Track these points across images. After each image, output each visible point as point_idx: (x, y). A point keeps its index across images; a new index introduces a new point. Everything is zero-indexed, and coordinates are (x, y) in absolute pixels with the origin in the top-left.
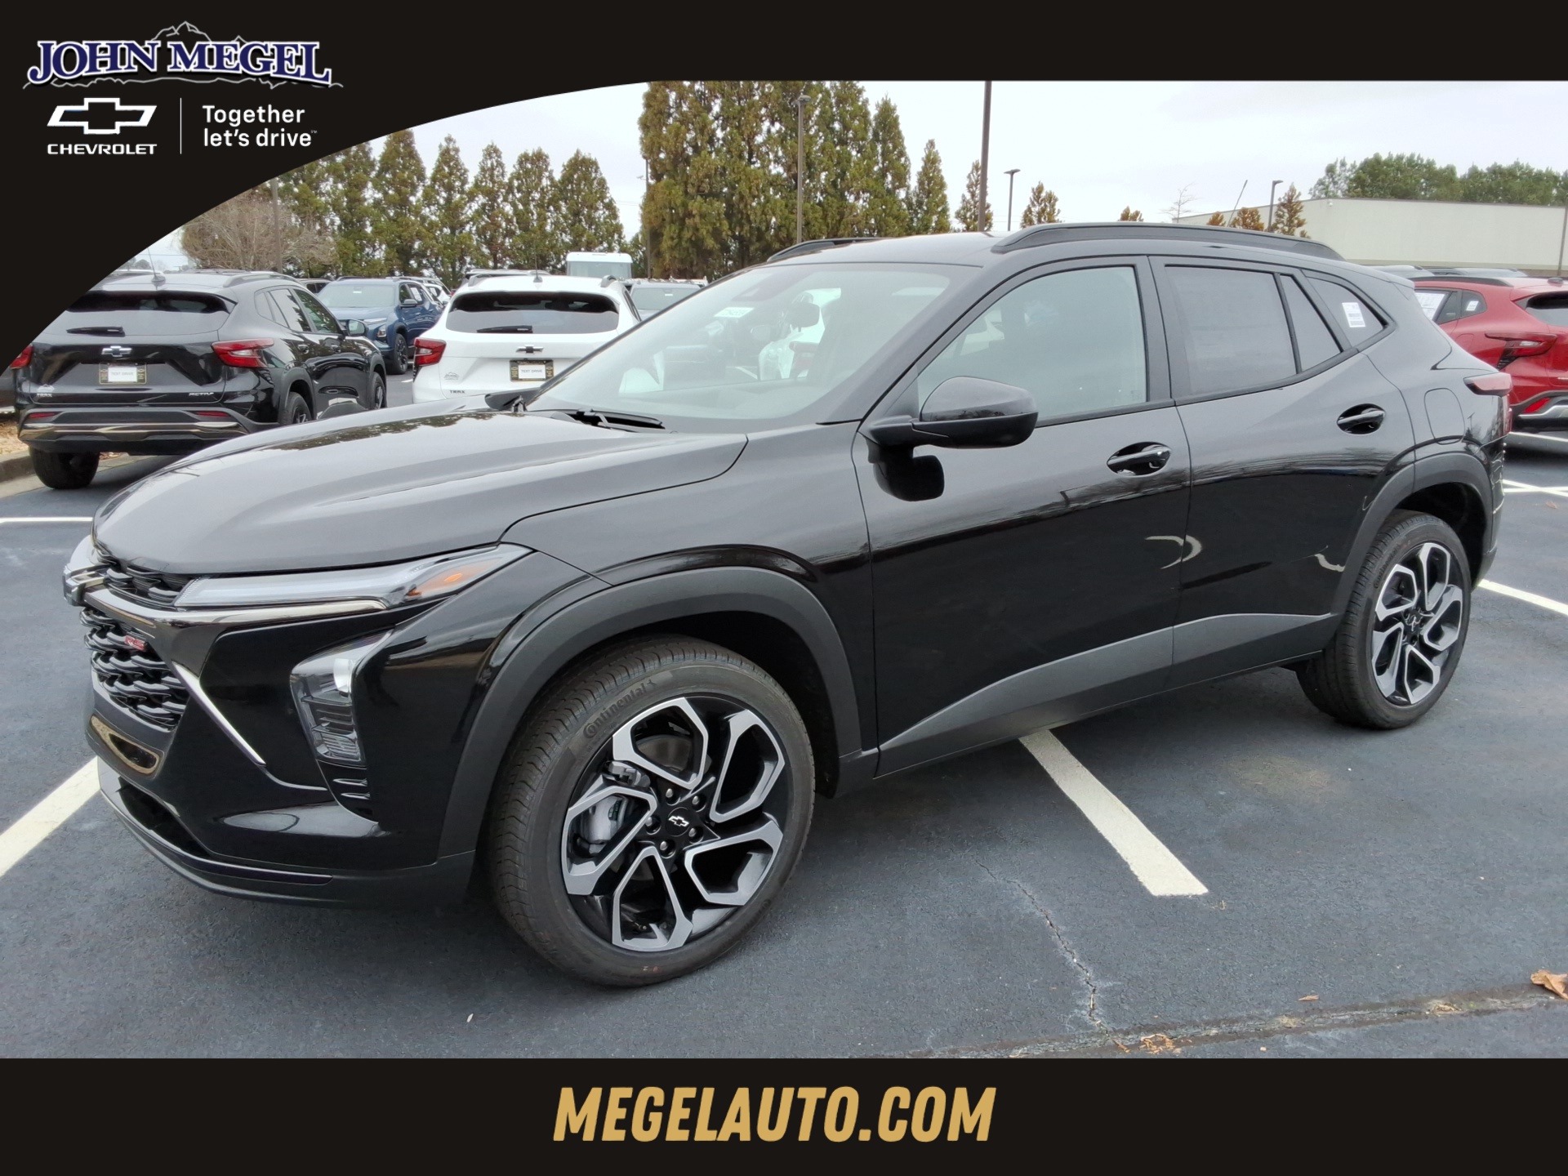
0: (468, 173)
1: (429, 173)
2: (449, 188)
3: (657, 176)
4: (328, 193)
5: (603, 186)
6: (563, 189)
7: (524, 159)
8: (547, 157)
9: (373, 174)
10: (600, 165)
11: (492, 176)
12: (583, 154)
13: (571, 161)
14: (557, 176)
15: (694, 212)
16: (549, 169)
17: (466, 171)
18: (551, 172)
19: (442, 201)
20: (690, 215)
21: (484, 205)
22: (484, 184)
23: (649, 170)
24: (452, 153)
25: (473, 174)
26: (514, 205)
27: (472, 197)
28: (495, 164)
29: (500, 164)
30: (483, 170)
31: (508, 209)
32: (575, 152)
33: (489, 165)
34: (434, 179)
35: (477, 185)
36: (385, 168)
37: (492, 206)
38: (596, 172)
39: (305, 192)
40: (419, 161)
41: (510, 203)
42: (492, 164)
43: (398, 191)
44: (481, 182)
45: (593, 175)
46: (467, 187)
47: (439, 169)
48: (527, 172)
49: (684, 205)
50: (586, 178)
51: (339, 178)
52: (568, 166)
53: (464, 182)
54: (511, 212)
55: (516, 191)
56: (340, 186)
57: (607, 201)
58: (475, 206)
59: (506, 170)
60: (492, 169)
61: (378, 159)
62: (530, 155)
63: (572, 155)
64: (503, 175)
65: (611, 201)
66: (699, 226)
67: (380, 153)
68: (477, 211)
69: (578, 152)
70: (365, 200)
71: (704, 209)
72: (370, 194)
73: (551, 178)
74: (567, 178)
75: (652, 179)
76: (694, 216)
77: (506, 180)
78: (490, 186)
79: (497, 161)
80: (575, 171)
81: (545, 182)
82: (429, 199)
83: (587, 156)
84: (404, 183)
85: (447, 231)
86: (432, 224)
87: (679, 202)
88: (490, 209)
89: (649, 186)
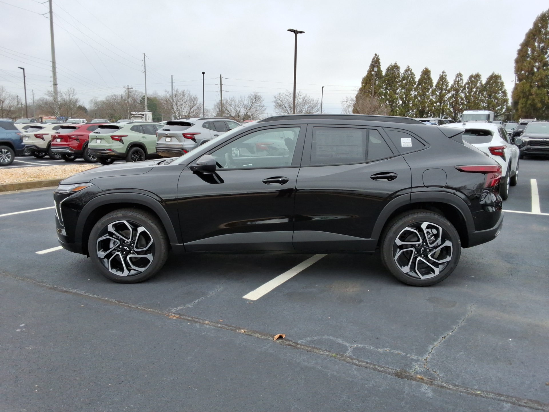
0: (449, 83)
1: (435, 84)
2: (442, 89)
3: (520, 80)
4: (398, 94)
5: (502, 85)
6: (484, 88)
7: (472, 76)
8: (481, 75)
9: (415, 86)
10: (502, 77)
11: (458, 84)
12: (495, 73)
13: (490, 76)
14: (484, 82)
15: (533, 93)
16: (481, 80)
17: (448, 83)
18: (481, 81)
19: (438, 94)
20: (531, 95)
21: (453, 95)
22: (454, 87)
23: (517, 78)
24: (444, 77)
26: (465, 94)
27: (449, 91)
28: (460, 79)
29: (462, 79)
30: (455, 82)
31: (463, 95)
32: (492, 73)
33: (457, 80)
34: (436, 86)
35: (452, 87)
36: (419, 84)
37: (456, 95)
38: (500, 79)
39: (391, 93)
40: (431, 81)
41: (464, 93)
42: (459, 80)
43: (422, 91)
44: (454, 86)
45: (499, 81)
46: (448, 88)
47: (438, 83)
48: (472, 82)
49: (529, 91)
50: (496, 82)
51: (403, 88)
52: (489, 78)
53: (447, 86)
54: (463, 97)
55: (467, 88)
56: (403, 90)
57: (503, 90)
58: (450, 95)
59: (463, 81)
60: (458, 81)
61: (417, 81)
62: (474, 75)
64: (462, 83)
65: (505, 90)
66: (535, 98)
67: (418, 79)
68: (450, 97)
69: (493, 73)
70: (411, 95)
71: (538, 92)
72: (413, 93)
73: (481, 83)
74: (488, 83)
75: (518, 81)
76: (533, 95)
77: (463, 85)
78: (456, 88)
79: (460, 78)
80: (491, 80)
81: (478, 85)
82: (433, 93)
83: (497, 74)
84: (425, 88)
85: (438, 104)
86: (434, 102)
87: (527, 89)
88: (456, 96)
89: (516, 84)
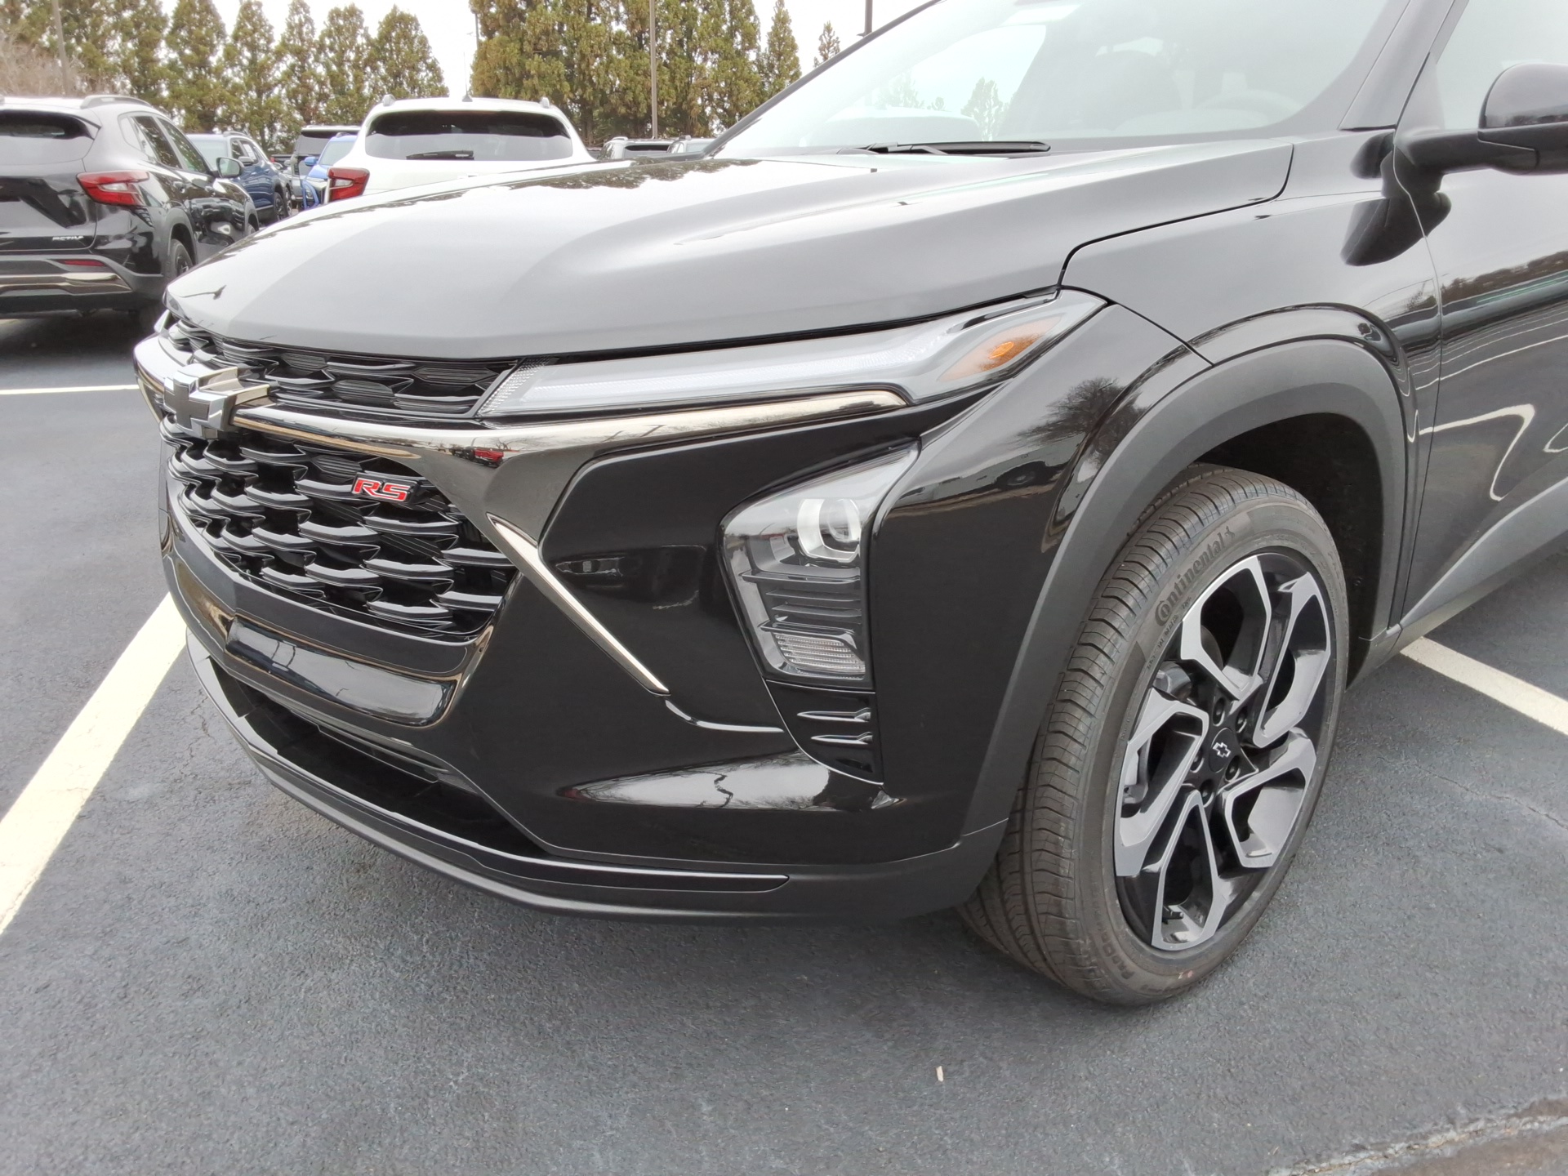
0: (273, 30)
1: (230, 29)
2: (253, 47)
3: (489, 33)
4: (117, 53)
5: (425, 45)
6: (378, 48)
7: (335, 15)
8: (361, 12)
9: (166, 32)
10: (420, 22)
11: (300, 33)
12: (401, 10)
13: (387, 17)
14: (374, 34)
15: (533, 72)
16: (364, 25)
17: (271, 27)
18: (366, 29)
19: (245, 62)
20: (529, 76)
21: (292, 67)
22: (291, 42)
23: (480, 26)
24: (254, 8)
25: (279, 32)
26: (327, 66)
27: (279, 55)
28: (303, 20)
29: (309, 20)
30: (291, 27)
31: (321, 70)
32: (392, 7)
33: (297, 21)
34: (236, 38)
35: (284, 44)
36: (178, 27)
37: (302, 67)
38: (416, 29)
39: (91, 51)
40: (216, 17)
41: (323, 63)
42: (300, 20)
43: (195, 50)
44: (289, 40)
45: (414, 33)
46: (273, 46)
47: (240, 27)
48: (339, 30)
49: (521, 64)
50: (406, 36)
51: (128, 36)
52: (384, 23)
53: (269, 40)
54: (323, 73)
55: (327, 50)
56: (130, 45)
57: (429, 61)
58: (283, 67)
59: (315, 26)
60: (301, 25)
61: (171, 14)
62: (342, 10)
63: (388, 11)
64: (312, 32)
65: (435, 62)
66: (538, 87)
67: (174, 9)
68: (285, 73)
69: (395, 9)
70: (158, 60)
71: (543, 69)
72: (164, 54)
73: (367, 37)
74: (385, 37)
75: (483, 36)
76: (533, 77)
77: (316, 38)
78: (298, 47)
79: (305, 17)
80: (393, 28)
81: (360, 40)
82: (231, 57)
83: (406, 12)
84: (201, 40)
85: (253, 94)
86: (236, 88)
87: (514, 60)
88: (300, 71)
89: (480, 44)
